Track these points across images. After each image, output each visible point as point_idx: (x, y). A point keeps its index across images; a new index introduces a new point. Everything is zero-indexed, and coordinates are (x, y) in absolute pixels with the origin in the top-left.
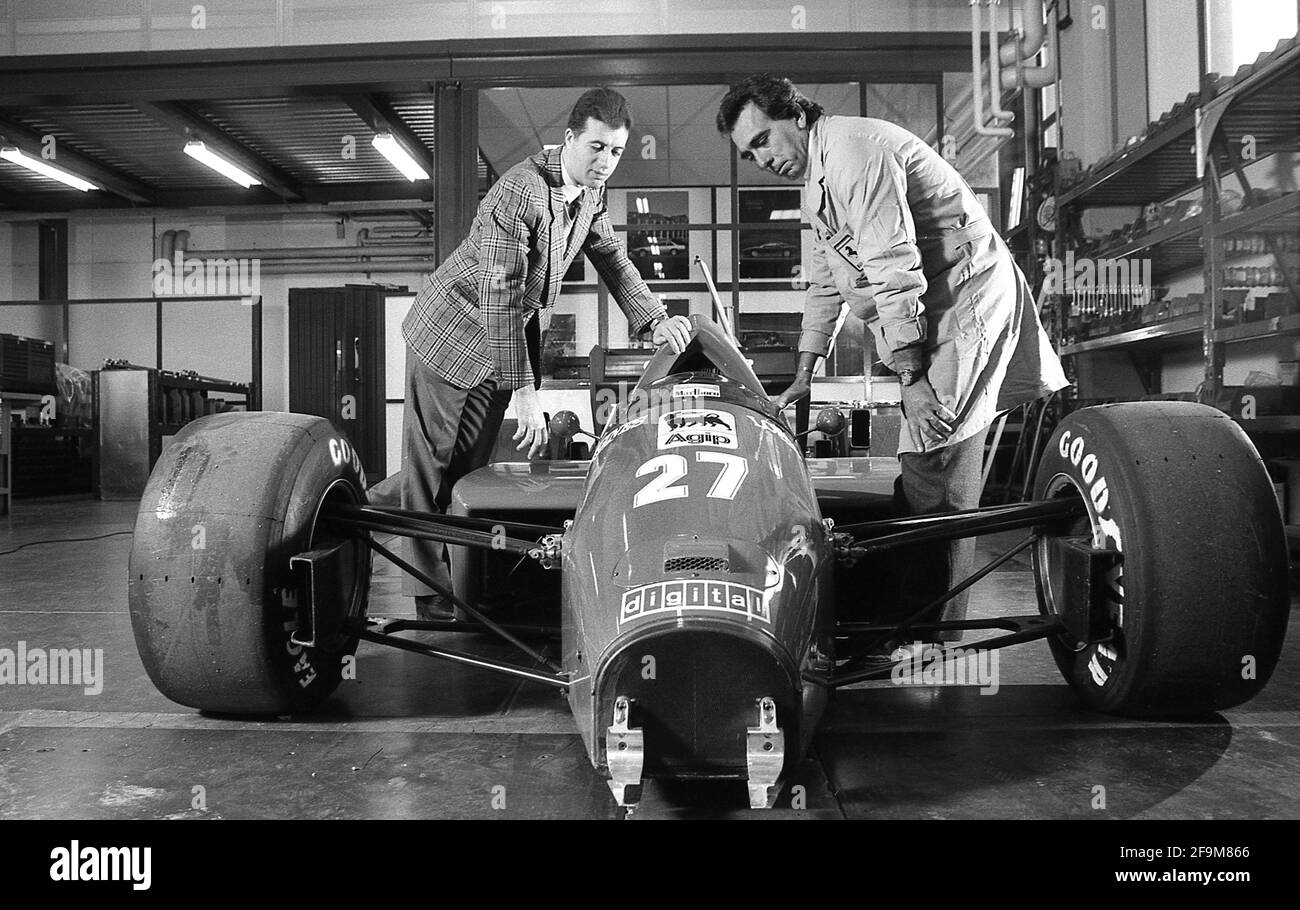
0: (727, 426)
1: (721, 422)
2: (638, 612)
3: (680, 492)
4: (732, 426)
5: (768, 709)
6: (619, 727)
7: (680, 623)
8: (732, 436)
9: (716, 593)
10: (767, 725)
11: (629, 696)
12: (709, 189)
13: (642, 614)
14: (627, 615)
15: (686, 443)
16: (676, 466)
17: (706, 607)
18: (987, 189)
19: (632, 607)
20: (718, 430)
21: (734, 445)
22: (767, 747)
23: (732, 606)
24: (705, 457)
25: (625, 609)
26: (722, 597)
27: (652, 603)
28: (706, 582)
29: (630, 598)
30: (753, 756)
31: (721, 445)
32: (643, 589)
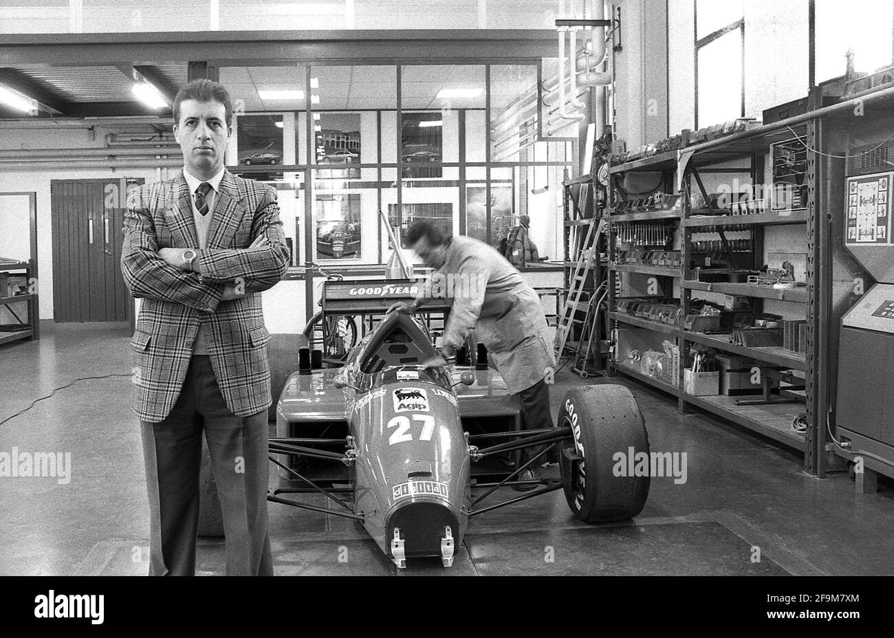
0: (424, 398)
1: (421, 396)
2: (400, 495)
3: (409, 437)
4: (426, 398)
5: (449, 530)
6: (397, 539)
7: (413, 501)
8: (426, 403)
9: (428, 486)
10: (449, 537)
11: (399, 528)
12: (376, 113)
13: (402, 496)
14: (396, 497)
15: (407, 410)
16: (405, 423)
17: (425, 493)
18: (571, 138)
19: (397, 493)
20: (419, 401)
21: (427, 409)
22: (448, 544)
23: (435, 492)
24: (416, 417)
25: (395, 494)
26: (430, 488)
27: (405, 492)
28: (424, 482)
29: (396, 489)
30: (444, 547)
31: (422, 410)
32: (401, 485)
